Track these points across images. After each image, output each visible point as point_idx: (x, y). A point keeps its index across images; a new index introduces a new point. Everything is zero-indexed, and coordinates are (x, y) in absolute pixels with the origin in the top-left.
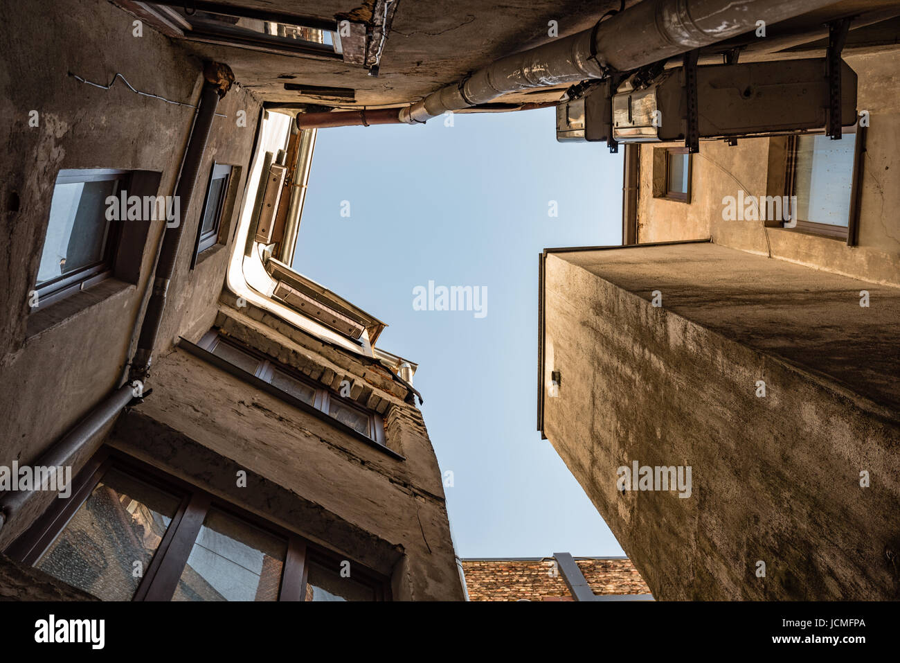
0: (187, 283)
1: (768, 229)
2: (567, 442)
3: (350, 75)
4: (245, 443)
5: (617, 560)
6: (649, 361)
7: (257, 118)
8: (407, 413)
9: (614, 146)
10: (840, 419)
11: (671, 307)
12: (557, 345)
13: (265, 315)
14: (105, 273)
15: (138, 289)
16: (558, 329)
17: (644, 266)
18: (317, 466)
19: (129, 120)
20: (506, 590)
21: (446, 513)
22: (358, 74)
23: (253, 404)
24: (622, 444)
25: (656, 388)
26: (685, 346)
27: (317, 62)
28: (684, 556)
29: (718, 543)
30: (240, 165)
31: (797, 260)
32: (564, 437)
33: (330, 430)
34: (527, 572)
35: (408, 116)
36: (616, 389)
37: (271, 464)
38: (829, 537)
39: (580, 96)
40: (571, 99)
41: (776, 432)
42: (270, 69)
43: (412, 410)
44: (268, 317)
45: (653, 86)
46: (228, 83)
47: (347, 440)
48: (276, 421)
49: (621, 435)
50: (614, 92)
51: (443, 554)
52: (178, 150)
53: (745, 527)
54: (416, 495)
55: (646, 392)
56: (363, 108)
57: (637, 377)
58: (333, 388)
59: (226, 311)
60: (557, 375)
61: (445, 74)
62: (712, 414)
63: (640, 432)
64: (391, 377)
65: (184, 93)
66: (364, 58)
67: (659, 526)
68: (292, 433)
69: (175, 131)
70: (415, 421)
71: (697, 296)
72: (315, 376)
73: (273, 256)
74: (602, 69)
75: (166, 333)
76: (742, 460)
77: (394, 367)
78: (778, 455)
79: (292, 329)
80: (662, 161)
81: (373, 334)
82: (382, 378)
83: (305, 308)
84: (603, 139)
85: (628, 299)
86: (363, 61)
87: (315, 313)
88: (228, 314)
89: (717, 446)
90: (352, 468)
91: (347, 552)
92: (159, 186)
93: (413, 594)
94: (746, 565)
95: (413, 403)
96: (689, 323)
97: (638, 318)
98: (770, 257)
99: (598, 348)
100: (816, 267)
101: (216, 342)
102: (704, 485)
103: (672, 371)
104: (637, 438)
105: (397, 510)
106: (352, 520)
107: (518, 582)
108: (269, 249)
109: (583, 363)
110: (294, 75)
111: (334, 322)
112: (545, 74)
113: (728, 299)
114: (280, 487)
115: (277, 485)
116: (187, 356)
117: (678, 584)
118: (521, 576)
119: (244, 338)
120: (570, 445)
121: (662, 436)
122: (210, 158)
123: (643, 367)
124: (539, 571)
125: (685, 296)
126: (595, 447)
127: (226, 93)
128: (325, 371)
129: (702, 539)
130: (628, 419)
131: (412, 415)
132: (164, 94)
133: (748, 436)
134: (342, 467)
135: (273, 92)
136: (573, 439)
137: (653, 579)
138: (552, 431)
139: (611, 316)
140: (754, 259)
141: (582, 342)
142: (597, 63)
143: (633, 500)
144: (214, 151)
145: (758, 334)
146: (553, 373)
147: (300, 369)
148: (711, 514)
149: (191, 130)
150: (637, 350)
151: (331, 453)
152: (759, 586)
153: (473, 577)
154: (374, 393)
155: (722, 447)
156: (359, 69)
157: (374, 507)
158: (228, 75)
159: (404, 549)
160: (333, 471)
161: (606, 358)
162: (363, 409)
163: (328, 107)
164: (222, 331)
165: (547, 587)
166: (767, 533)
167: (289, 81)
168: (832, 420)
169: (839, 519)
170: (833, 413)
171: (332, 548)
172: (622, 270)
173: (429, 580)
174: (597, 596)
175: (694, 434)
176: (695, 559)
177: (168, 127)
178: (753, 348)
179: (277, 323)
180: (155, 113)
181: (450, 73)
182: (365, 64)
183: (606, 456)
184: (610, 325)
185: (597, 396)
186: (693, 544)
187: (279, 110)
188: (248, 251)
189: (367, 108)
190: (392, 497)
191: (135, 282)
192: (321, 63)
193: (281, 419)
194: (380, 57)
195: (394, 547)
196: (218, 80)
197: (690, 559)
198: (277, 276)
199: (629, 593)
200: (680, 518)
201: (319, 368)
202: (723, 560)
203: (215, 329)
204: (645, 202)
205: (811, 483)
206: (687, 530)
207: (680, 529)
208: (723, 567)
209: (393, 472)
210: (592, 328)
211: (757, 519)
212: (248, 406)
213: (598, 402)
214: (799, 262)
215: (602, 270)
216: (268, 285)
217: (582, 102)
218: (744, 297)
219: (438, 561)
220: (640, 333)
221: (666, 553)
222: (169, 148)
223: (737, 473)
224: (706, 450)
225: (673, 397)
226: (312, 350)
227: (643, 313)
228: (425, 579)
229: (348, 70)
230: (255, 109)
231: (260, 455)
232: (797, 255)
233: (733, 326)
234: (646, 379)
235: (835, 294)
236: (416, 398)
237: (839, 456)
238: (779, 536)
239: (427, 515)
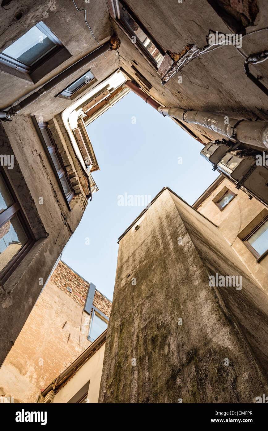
0: (50, 99)
1: (237, 237)
2: (124, 250)
3: (155, 79)
4: (27, 163)
5: (108, 300)
6: (169, 244)
7: (115, 70)
8: (84, 200)
9: (215, 168)
10: (211, 302)
11: (190, 233)
12: (146, 218)
13: (66, 133)
14: (28, 71)
15: (34, 86)
16: (150, 213)
17: (192, 216)
18: (43, 189)
19: (76, 28)
20: (68, 281)
21: (70, 238)
22: (158, 81)
23: (39, 154)
24: (140, 262)
25: (165, 253)
26: (184, 247)
27: (149, 65)
28: (130, 309)
29: (143, 312)
30: (97, 79)
31: (238, 253)
32: (124, 247)
33: (56, 183)
34: (78, 281)
35: (161, 110)
36: (152, 245)
37: (30, 176)
38: (178, 334)
39: (218, 145)
40: (215, 144)
41: (189, 292)
42: (132, 55)
43: (86, 200)
44: (66, 134)
45: (242, 158)
46: (116, 47)
47: (59, 191)
48: (42, 165)
49: (142, 259)
50: (229, 151)
51: (59, 248)
52: (83, 54)
53: (155, 313)
54: (65, 224)
55: (161, 252)
56: (150, 96)
57: (162, 246)
58: (68, 173)
59: (55, 121)
60: (138, 227)
61: (184, 104)
62: (174, 273)
63: (148, 263)
64: (88, 185)
65: (100, 37)
66: (164, 75)
67: (130, 294)
68: (44, 173)
69: (87, 47)
70: (84, 204)
71: (200, 237)
72: (65, 164)
73: (83, 118)
74: (233, 134)
75: (31, 109)
76: (171, 293)
77: (91, 184)
78: (183, 300)
79: (70, 144)
80: (224, 192)
81: (93, 169)
82: (85, 183)
83: (80, 142)
84: (214, 164)
85: (179, 221)
86: (163, 76)
87: (81, 146)
88: (55, 122)
89: (168, 283)
90: (53, 200)
91: (30, 222)
92: (68, 59)
93: (39, 250)
94: (146, 325)
95: (88, 199)
96: (191, 241)
97: (177, 228)
98: (231, 246)
99: (157, 229)
100: (241, 260)
101: (44, 127)
102: (154, 292)
103: (174, 252)
104: (146, 264)
105: (56, 223)
106: (40, 213)
107: (73, 281)
108: (84, 115)
109: (149, 230)
110: (138, 64)
111: (85, 154)
112: (214, 124)
113: (208, 246)
114: (26, 185)
115: (26, 183)
116: (31, 122)
117: (121, 315)
118: (75, 281)
119: (53, 134)
120: (124, 251)
121: (154, 269)
122: (90, 67)
123: (166, 244)
124: (82, 284)
125: (197, 234)
126: (131, 257)
127: (112, 50)
128: (69, 165)
129: (140, 307)
130: (148, 256)
131: (84, 201)
132: (94, 31)
133: (179, 288)
134: (50, 197)
135: (127, 65)
136: (127, 249)
137: (114, 309)
138: (122, 243)
139: (170, 222)
140: (225, 242)
141: (154, 223)
142: (233, 131)
143: (129, 281)
144: (93, 66)
145: (208, 261)
146: (138, 226)
147: (62, 158)
148: (149, 302)
149: (92, 51)
150: (169, 238)
151: (51, 190)
152: (145, 333)
153: (61, 269)
154: (79, 185)
155: (169, 285)
156: (160, 79)
157: (50, 216)
158: (118, 45)
159: (48, 236)
160: (47, 195)
161: (157, 233)
162: (71, 187)
163: (140, 86)
164: (49, 126)
165: (80, 290)
166: (160, 320)
167: (135, 65)
168: (208, 301)
169: (185, 331)
170: (210, 299)
171: (27, 217)
172: (185, 212)
173: (48, 251)
174: (93, 305)
175: (164, 275)
176: (133, 312)
177: (86, 43)
178: (204, 263)
179: (67, 138)
180: (86, 34)
181: (186, 104)
182: (163, 78)
183: (132, 262)
184: (167, 224)
185: (145, 242)
186: (136, 307)
187: (124, 73)
188: (77, 109)
189: (151, 97)
190: (58, 218)
191: (35, 83)
192: (149, 66)
193: (44, 166)
194: (169, 79)
195: (46, 233)
196: (114, 43)
197: (131, 310)
198: (79, 125)
199: (103, 313)
200: (139, 296)
201: (68, 163)
202: (140, 318)
203: (46, 123)
204: (209, 200)
205: (186, 315)
206: (137, 302)
207: (136, 300)
208: (139, 320)
209: (64, 211)
210: (161, 221)
211: (161, 313)
212: (37, 153)
213: (143, 244)
214: (238, 254)
215: (179, 207)
216: (74, 125)
217: (217, 147)
218: (213, 249)
219: (55, 249)
220: (174, 234)
221: (125, 304)
222: (81, 50)
223: (167, 296)
224: (164, 282)
225: (167, 259)
226: (71, 156)
227: (180, 228)
228: (47, 250)
229: (156, 76)
230: (116, 66)
231: (28, 170)
232: (239, 252)
233: (203, 253)
234: (164, 248)
235: (240, 271)
236: (90, 198)
237: (201, 313)
238: (163, 323)
239: (64, 233)
